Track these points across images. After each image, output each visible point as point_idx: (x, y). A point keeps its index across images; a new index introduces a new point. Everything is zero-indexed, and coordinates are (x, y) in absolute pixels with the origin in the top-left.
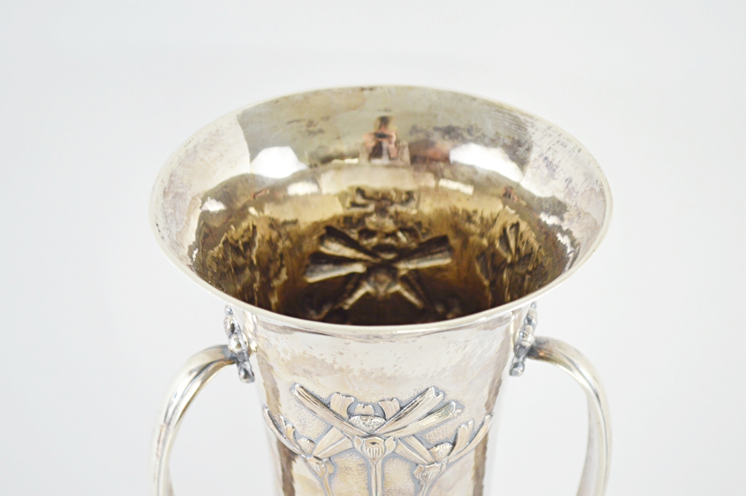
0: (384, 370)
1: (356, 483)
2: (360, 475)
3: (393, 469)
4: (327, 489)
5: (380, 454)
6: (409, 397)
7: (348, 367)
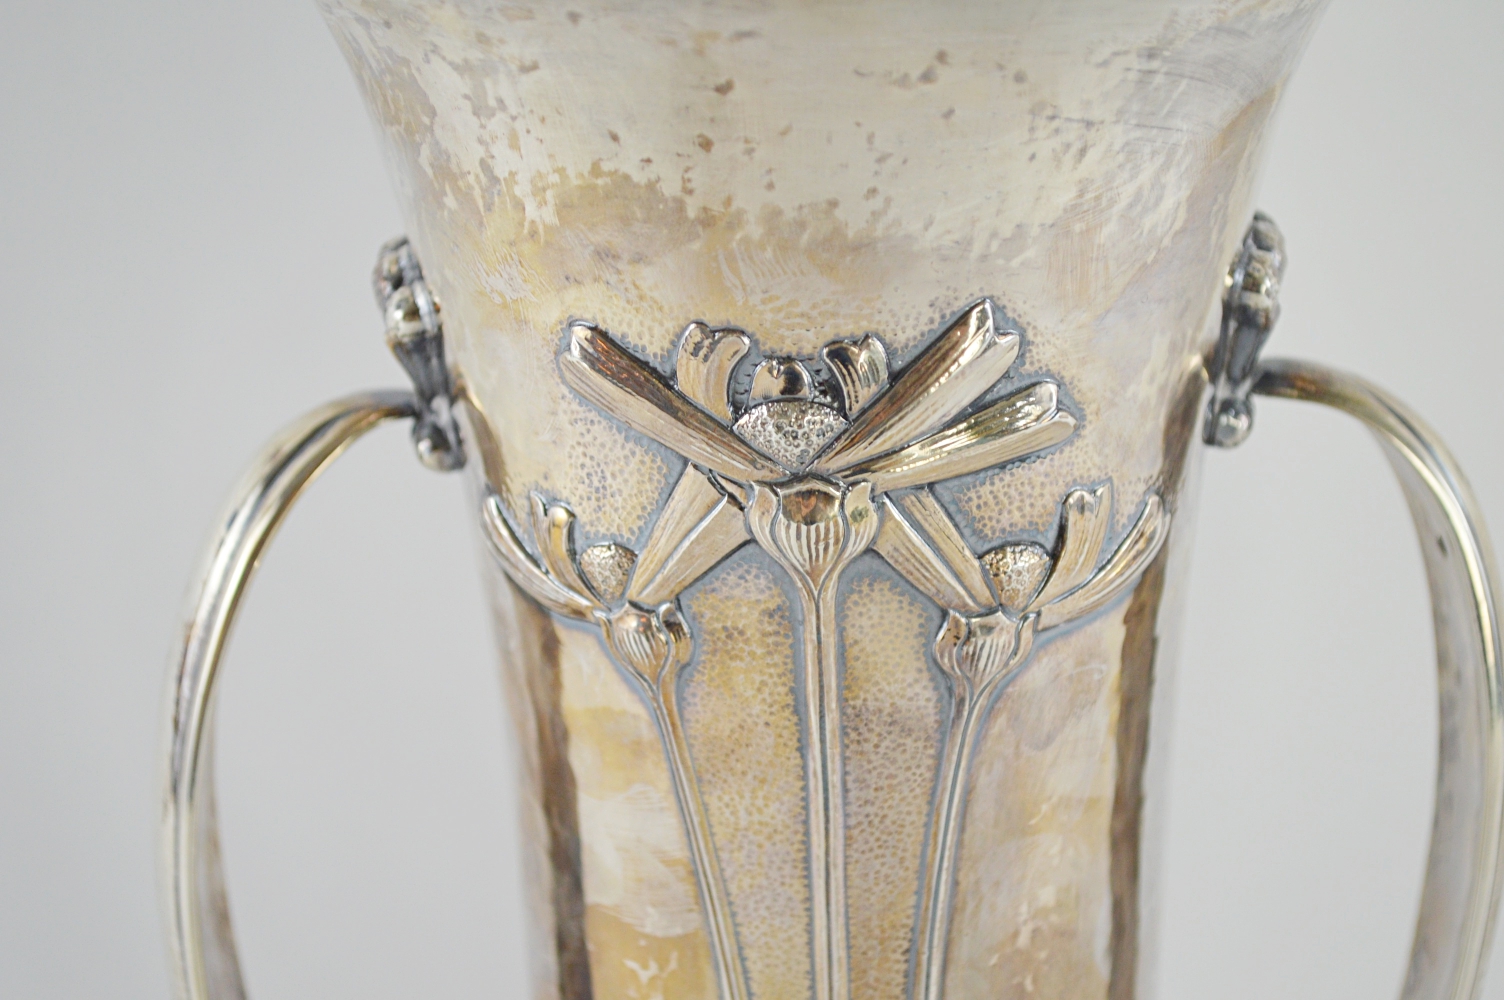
0: (839, 213)
1: (759, 690)
2: (770, 653)
3: (872, 626)
4: (673, 725)
5: (831, 548)
6: (917, 333)
7: (728, 202)
